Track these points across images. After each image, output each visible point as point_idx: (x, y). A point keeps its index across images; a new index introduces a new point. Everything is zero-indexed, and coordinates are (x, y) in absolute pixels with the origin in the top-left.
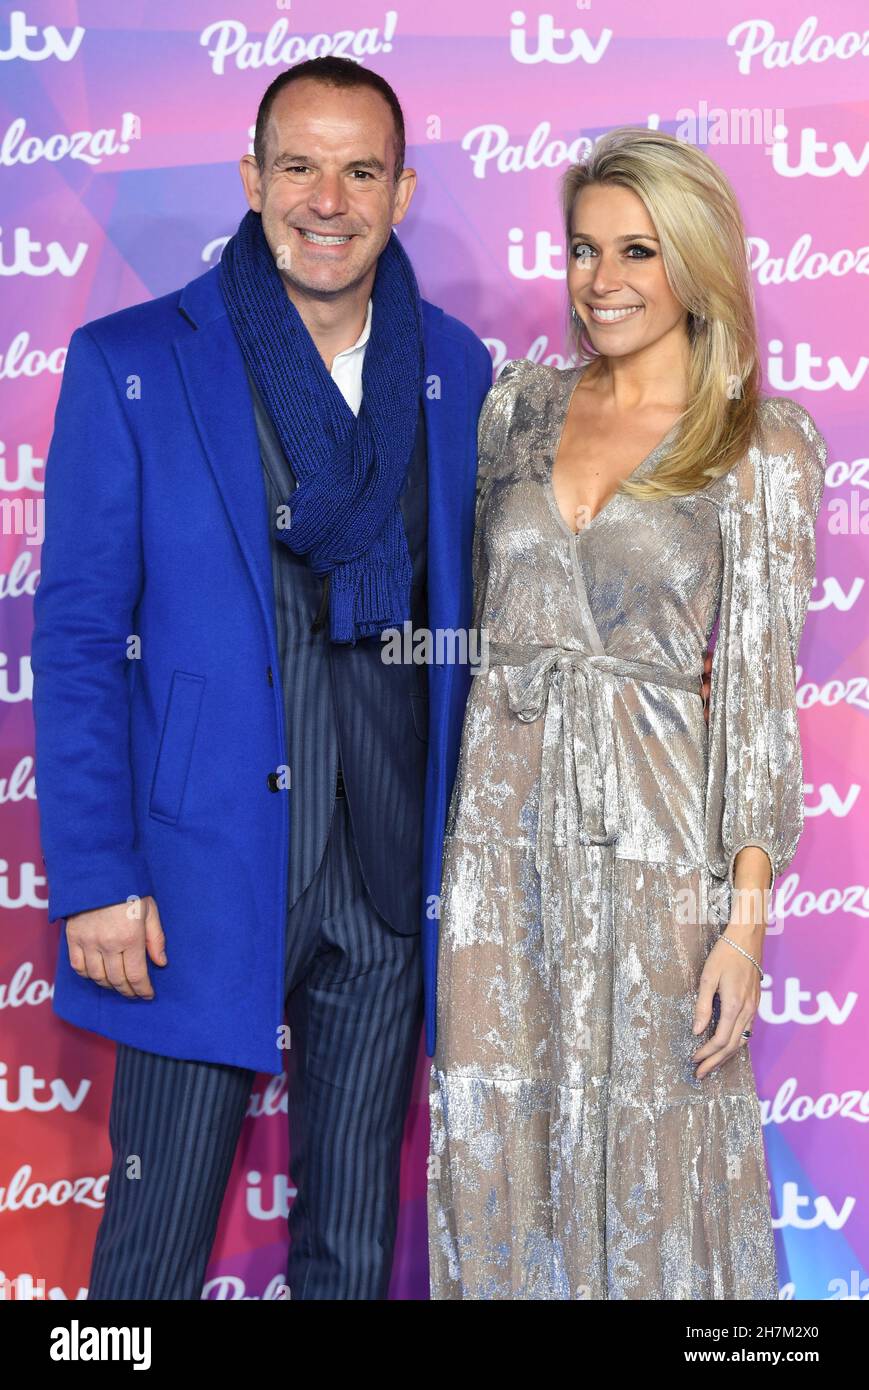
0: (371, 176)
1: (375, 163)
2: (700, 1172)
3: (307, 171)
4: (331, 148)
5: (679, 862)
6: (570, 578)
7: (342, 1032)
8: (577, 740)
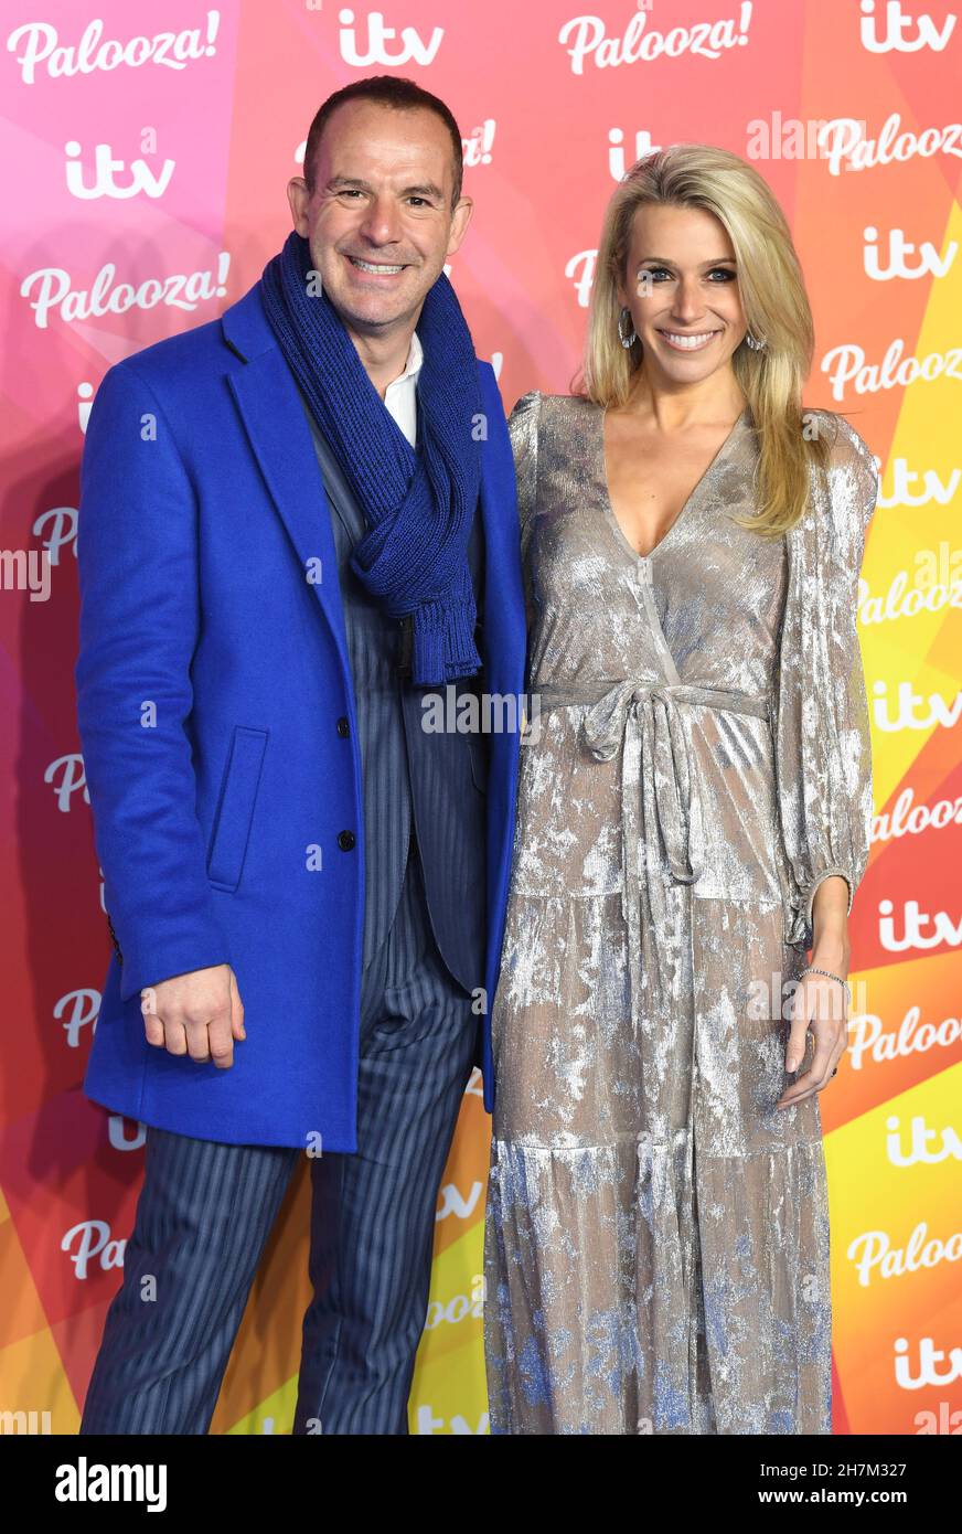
0: (428, 203)
1: (433, 190)
2: (783, 1223)
3: (360, 195)
4: (385, 172)
5: (762, 899)
6: (640, 606)
7: (389, 1106)
8: (658, 774)
